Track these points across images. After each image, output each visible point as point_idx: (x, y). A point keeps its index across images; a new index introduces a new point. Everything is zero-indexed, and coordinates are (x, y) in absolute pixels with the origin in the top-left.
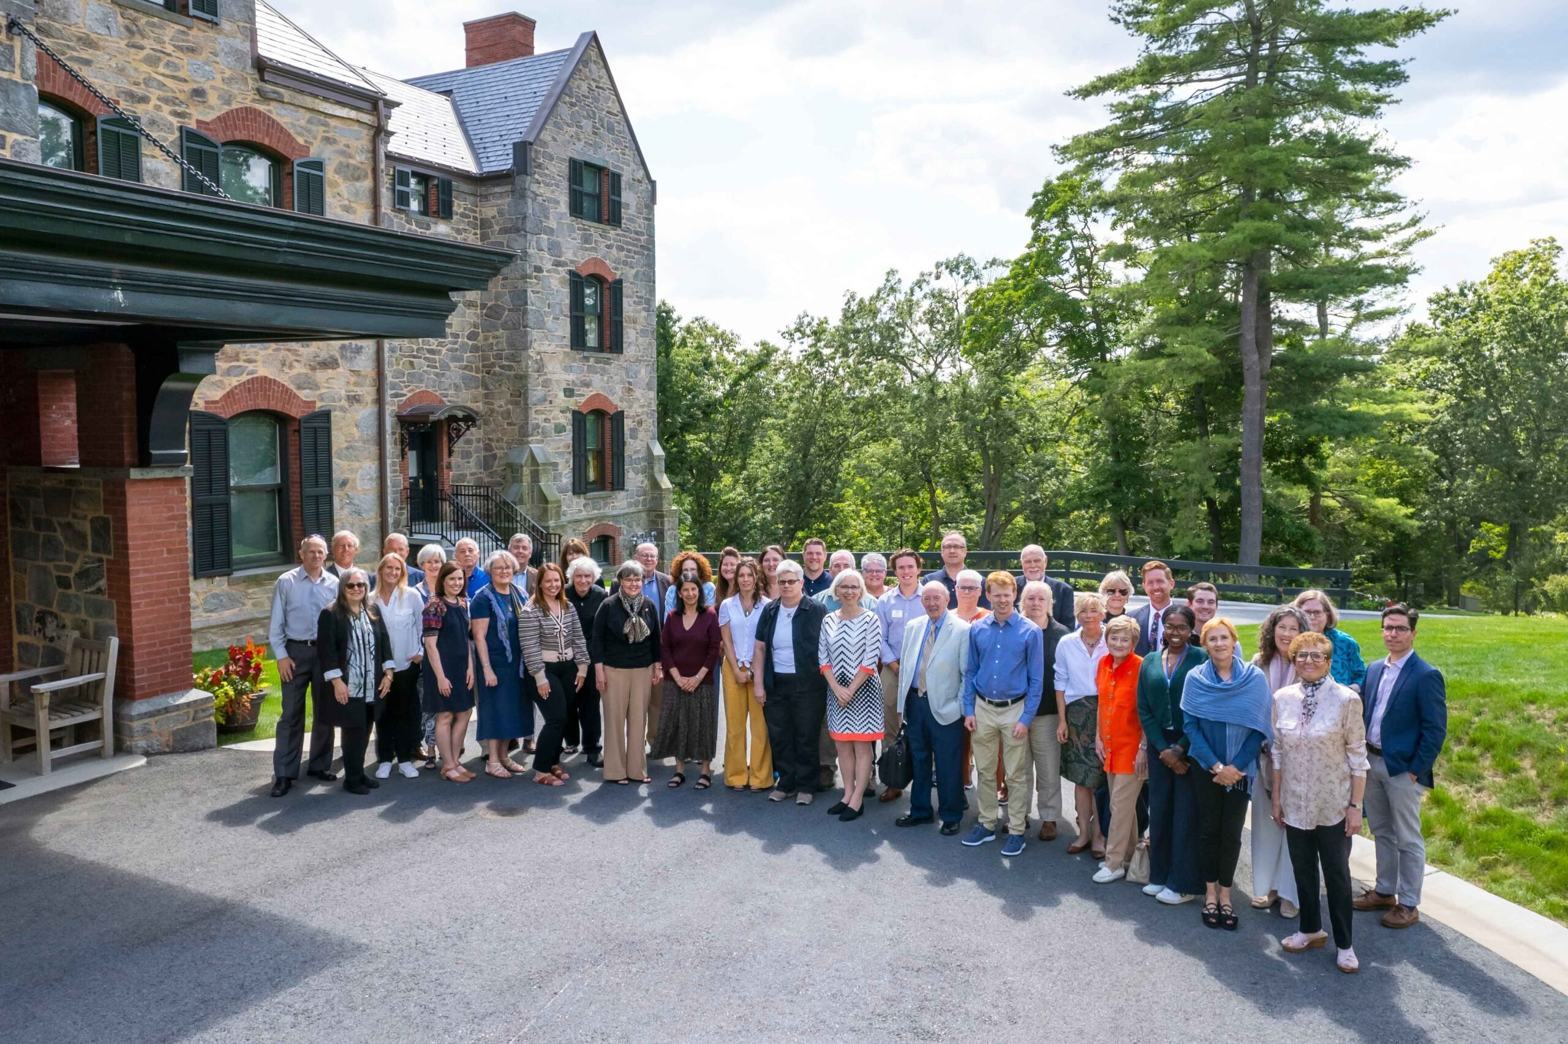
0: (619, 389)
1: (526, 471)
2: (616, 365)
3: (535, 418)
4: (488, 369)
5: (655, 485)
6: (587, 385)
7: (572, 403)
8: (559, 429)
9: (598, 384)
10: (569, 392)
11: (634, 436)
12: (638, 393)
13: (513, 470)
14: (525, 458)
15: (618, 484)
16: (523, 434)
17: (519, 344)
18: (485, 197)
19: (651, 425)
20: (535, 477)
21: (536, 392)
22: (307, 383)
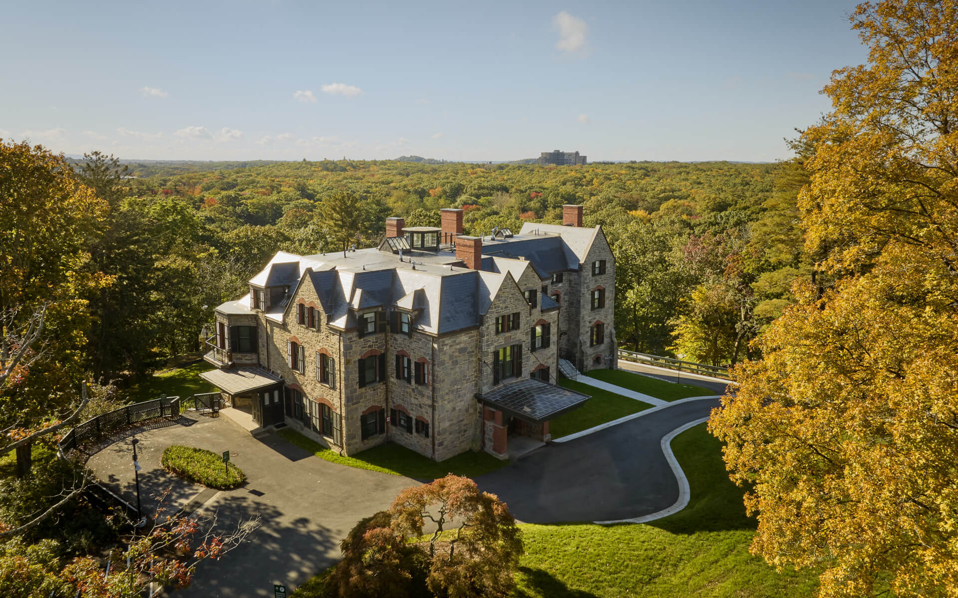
0: (603, 317)
1: (579, 345)
2: (603, 311)
3: (581, 331)
4: (570, 317)
5: (612, 341)
6: (594, 319)
7: (591, 325)
8: (587, 332)
9: (597, 318)
10: (590, 322)
11: (607, 328)
12: (609, 317)
13: (576, 345)
14: (579, 342)
15: (602, 342)
16: (578, 335)
17: (578, 313)
18: (571, 275)
19: (612, 324)
20: (581, 346)
21: (582, 324)
22: (546, 362)
